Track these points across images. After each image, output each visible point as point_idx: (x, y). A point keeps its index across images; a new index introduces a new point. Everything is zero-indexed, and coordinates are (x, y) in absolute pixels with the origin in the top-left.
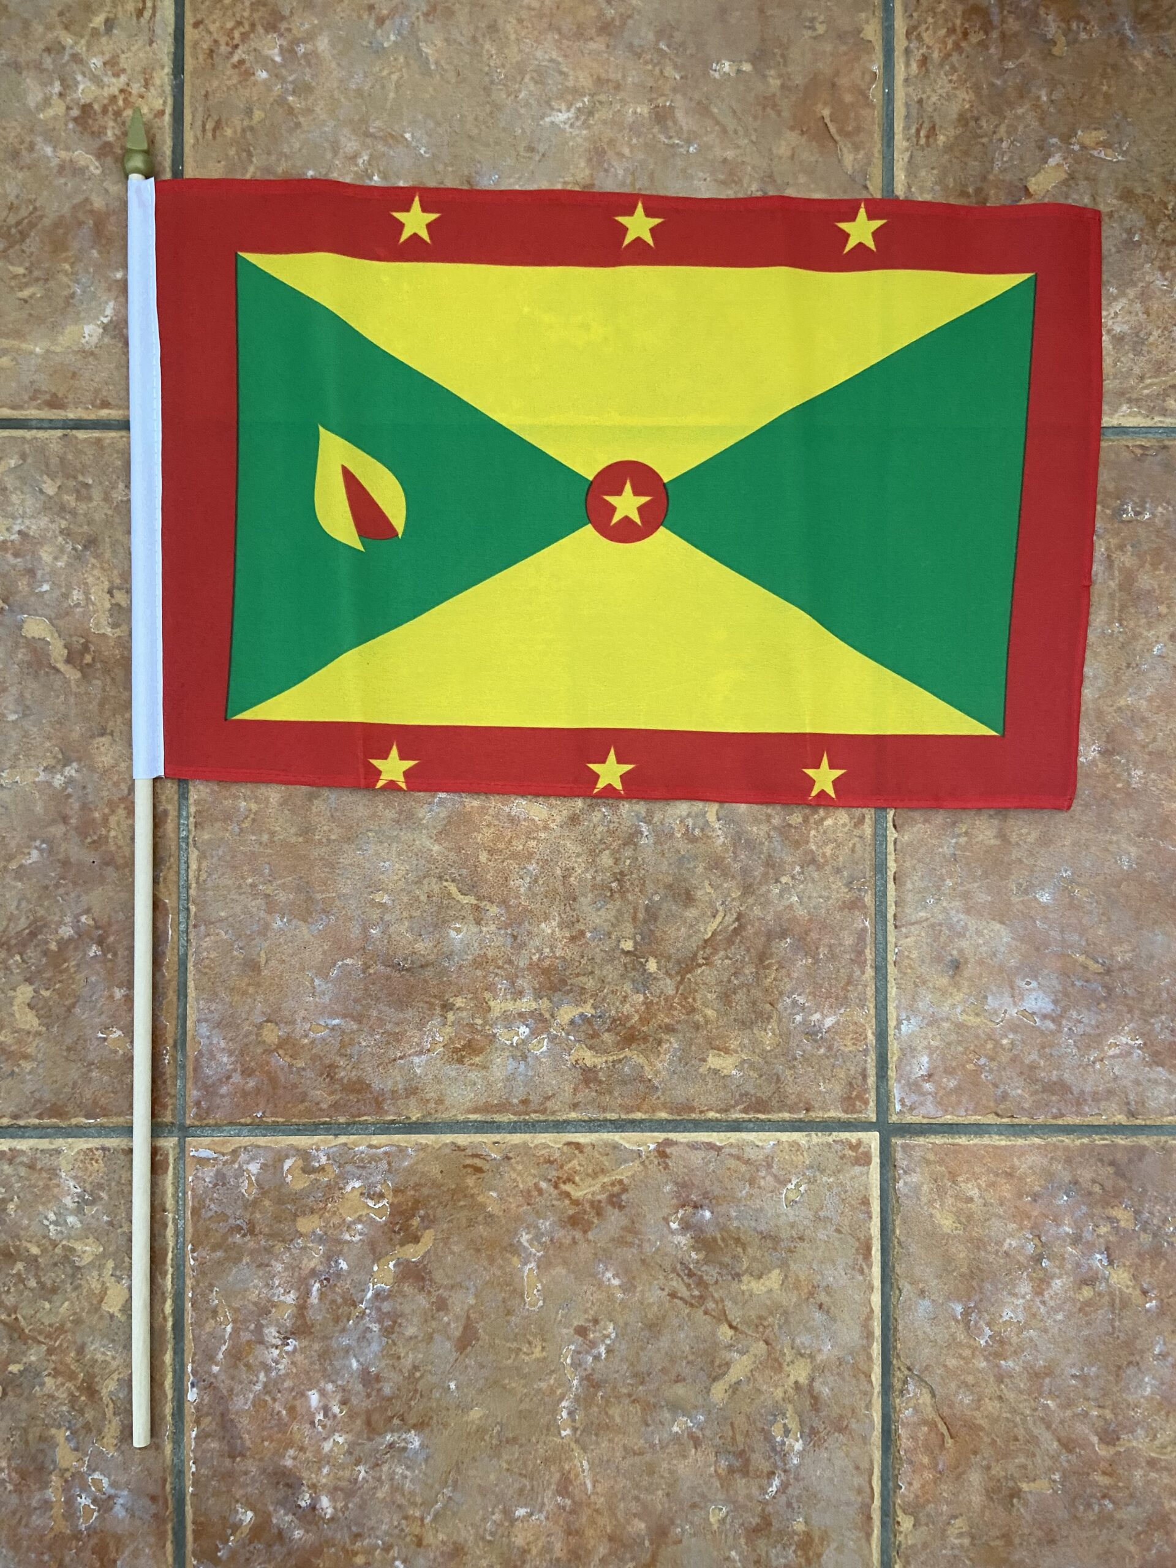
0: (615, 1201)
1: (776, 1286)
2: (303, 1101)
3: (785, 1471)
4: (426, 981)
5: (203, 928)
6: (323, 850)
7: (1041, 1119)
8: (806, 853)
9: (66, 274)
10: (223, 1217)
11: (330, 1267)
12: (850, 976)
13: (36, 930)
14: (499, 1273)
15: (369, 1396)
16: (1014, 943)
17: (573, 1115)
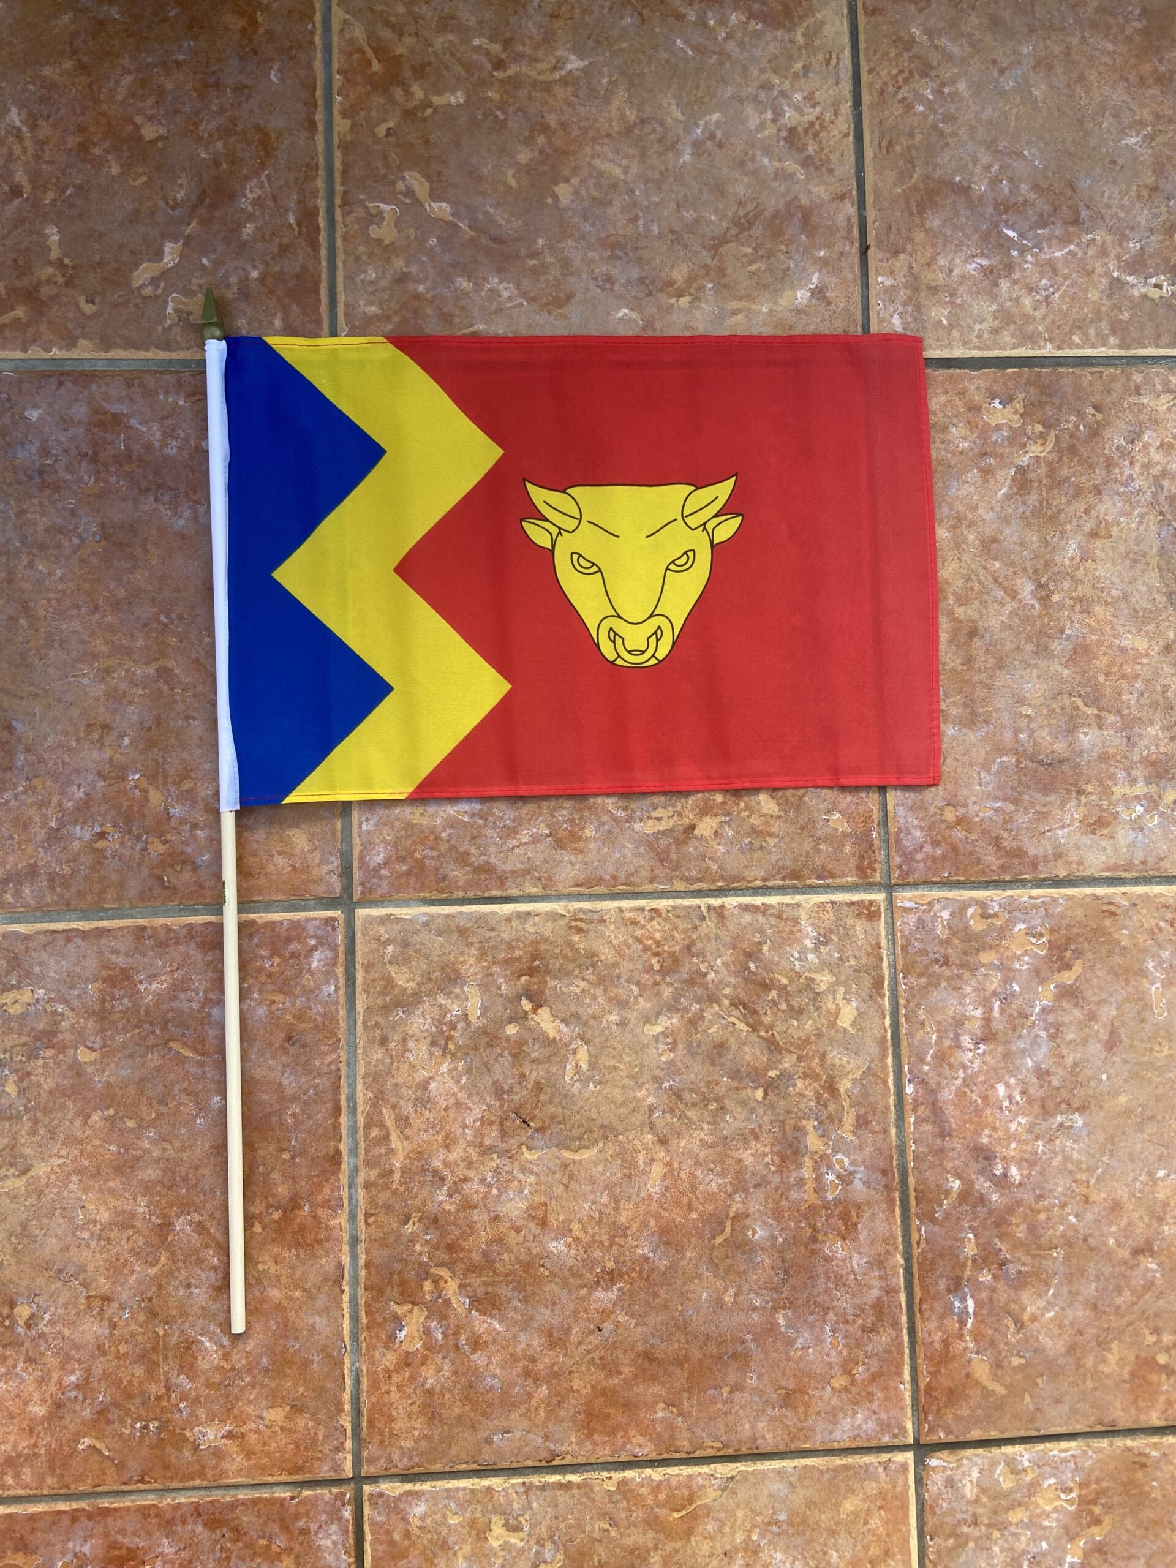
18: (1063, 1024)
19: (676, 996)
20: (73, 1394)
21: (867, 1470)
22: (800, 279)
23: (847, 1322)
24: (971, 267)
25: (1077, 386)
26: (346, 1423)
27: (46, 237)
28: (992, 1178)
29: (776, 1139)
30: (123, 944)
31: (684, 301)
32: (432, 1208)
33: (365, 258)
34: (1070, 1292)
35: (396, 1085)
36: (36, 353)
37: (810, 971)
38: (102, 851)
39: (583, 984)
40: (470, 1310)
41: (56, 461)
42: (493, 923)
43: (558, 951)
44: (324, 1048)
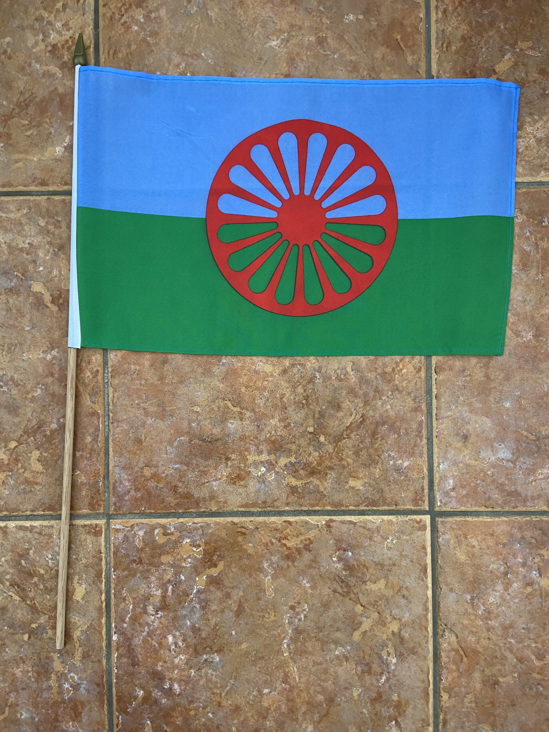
0: (307, 548)
1: (383, 587)
2: (163, 503)
3: (388, 672)
4: (218, 447)
5: (116, 424)
6: (170, 388)
7: (507, 509)
8: (393, 385)
9: (47, 124)
10: (127, 556)
11: (176, 578)
12: (415, 442)
13: (40, 425)
14: (254, 581)
15: (195, 638)
16: (492, 426)
17: (287, 508)
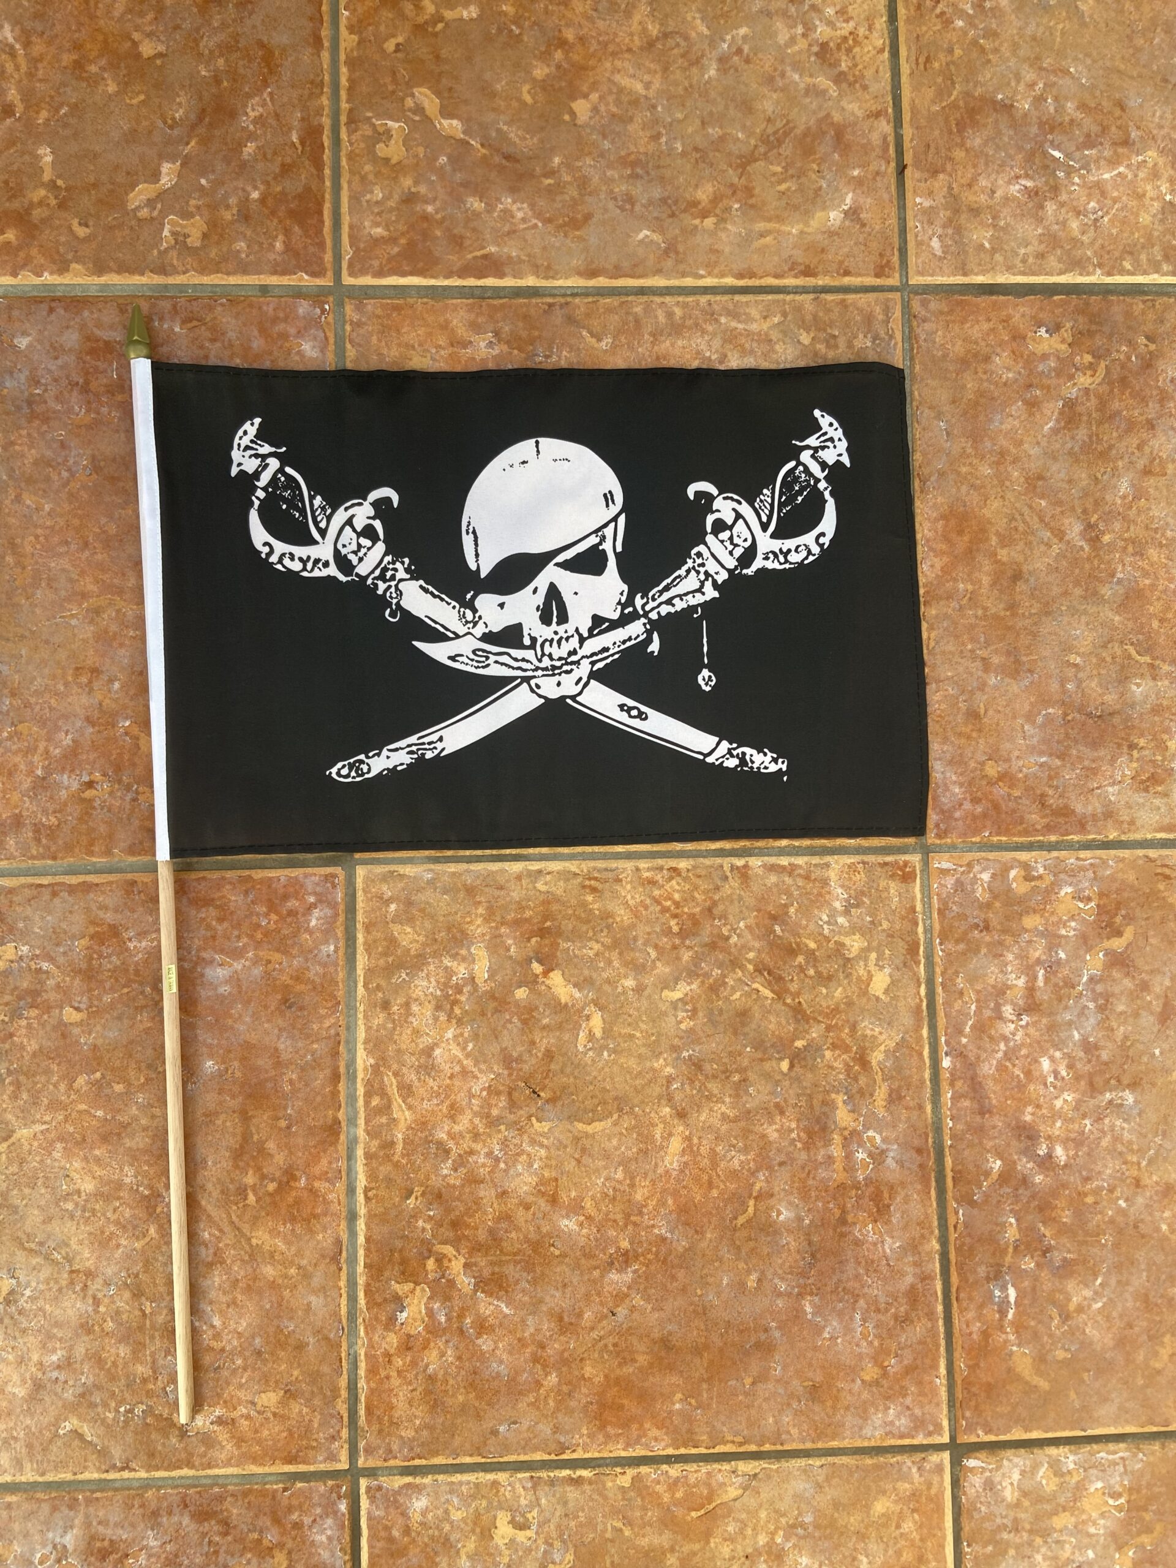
18: (1113, 995)
19: (697, 960)
20: (55, 1374)
21: (900, 1470)
22: (832, 200)
23: (878, 1310)
24: (1015, 189)
25: (1128, 314)
26: (342, 1408)
27: (39, 158)
28: (1033, 1156)
29: (802, 1114)
30: (112, 899)
31: (709, 222)
32: (435, 1182)
33: (371, 177)
34: (1119, 1282)
35: (399, 1051)
36: (27, 280)
37: (840, 933)
38: (90, 801)
39: (597, 947)
40: (475, 1291)
41: (46, 390)
42: (501, 880)
43: (570, 912)
44: (323, 1012)
